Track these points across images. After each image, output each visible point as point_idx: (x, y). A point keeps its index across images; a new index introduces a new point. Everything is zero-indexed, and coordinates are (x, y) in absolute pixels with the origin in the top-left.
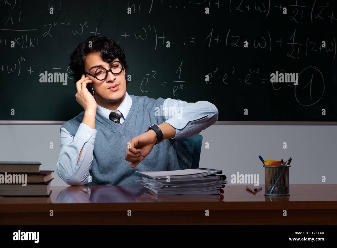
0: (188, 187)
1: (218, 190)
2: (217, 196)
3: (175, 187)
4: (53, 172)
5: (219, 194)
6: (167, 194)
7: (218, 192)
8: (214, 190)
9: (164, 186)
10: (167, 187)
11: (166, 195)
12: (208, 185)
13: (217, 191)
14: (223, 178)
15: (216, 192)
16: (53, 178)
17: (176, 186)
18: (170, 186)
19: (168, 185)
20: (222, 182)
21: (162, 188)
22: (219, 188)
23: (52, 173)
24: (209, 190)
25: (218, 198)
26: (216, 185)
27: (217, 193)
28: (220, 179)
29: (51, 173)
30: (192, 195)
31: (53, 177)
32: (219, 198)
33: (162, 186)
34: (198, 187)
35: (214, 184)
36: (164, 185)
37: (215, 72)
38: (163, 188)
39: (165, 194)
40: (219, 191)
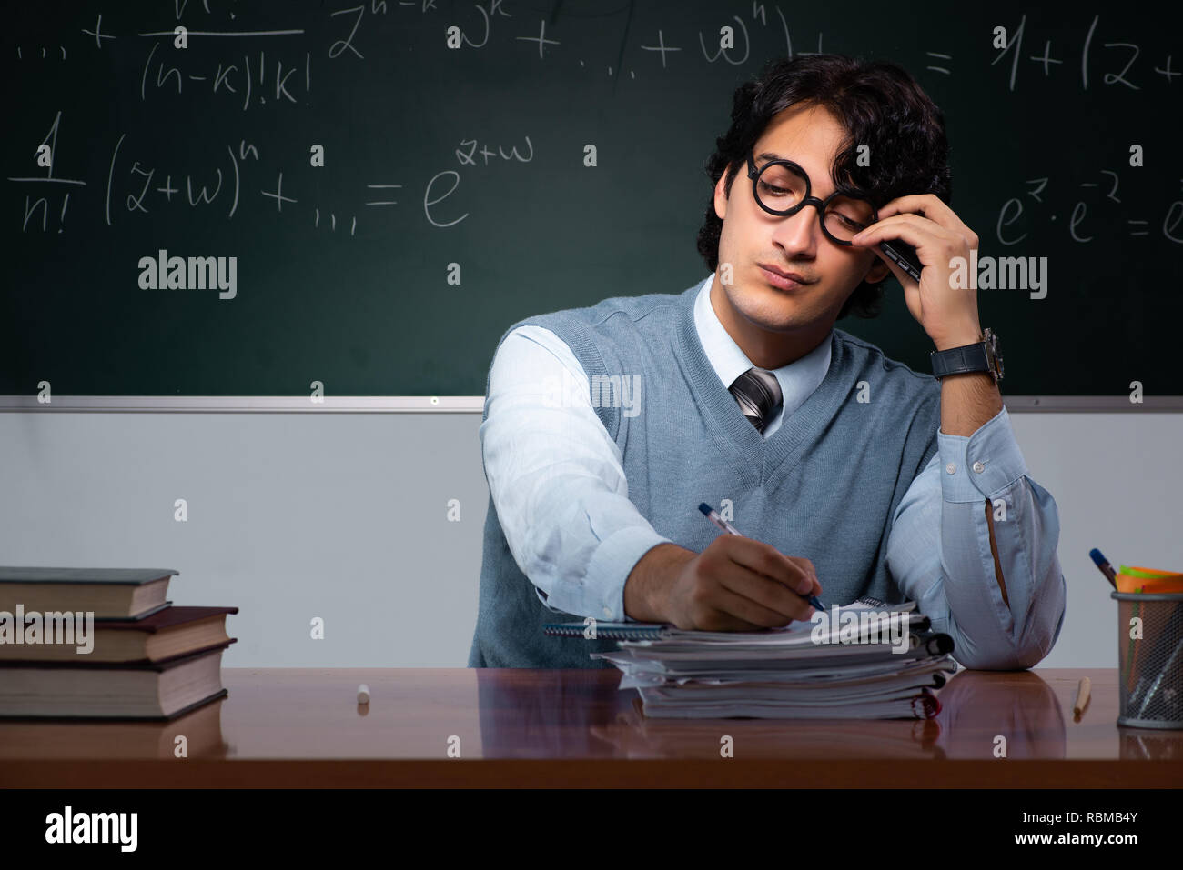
0: (776, 685)
1: (918, 697)
2: (910, 725)
3: (717, 683)
4: (234, 611)
5: (917, 719)
6: (689, 714)
7: (913, 706)
8: (896, 700)
9: (672, 680)
10: (682, 682)
11: (686, 719)
12: (865, 679)
13: (907, 704)
14: (939, 645)
15: (905, 710)
16: (234, 641)
17: (721, 681)
18: (697, 679)
19: (688, 676)
20: (933, 662)
21: (662, 687)
22: (919, 692)
23: (229, 617)
24: (875, 699)
25: (913, 733)
26: (903, 675)
27: (911, 714)
28: (926, 652)
29: (223, 620)
30: (796, 719)
31: (231, 636)
32: (919, 734)
33: (660, 679)
34: (824, 684)
35: (895, 674)
36: (672, 673)
37: (1037, 194)
38: (666, 687)
39: (680, 714)
40: (919, 704)
